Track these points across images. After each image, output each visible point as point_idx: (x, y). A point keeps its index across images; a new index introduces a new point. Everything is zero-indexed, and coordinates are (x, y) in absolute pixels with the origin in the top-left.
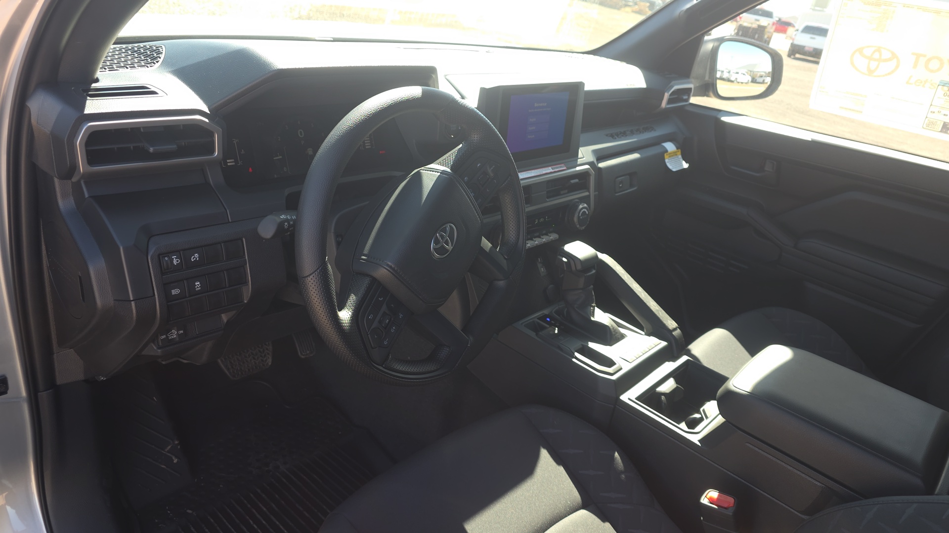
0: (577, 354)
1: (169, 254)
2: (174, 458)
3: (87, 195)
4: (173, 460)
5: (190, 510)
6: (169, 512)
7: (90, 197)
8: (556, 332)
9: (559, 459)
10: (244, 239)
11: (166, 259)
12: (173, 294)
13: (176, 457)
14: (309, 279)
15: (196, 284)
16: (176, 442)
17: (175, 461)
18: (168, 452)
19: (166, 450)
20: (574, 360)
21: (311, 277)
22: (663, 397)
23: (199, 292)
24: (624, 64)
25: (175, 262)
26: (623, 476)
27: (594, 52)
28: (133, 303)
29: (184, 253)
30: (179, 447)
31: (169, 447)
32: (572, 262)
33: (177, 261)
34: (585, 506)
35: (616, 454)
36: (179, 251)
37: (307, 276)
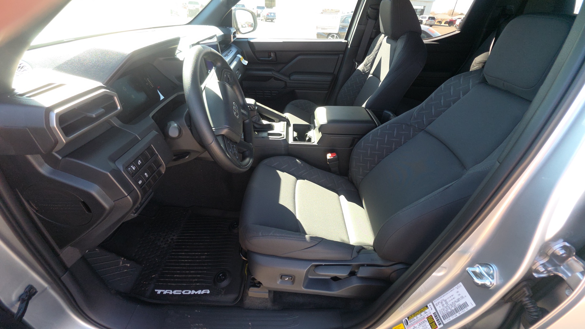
0: (270, 137)
1: (129, 166)
2: (127, 265)
3: (60, 158)
4: (127, 266)
5: (153, 275)
6: (145, 283)
7: (63, 158)
8: (257, 133)
9: (283, 171)
10: (152, 145)
11: (129, 169)
12: (140, 184)
13: (128, 264)
14: (213, 144)
15: (145, 174)
16: (123, 259)
17: (129, 265)
18: (122, 264)
19: (121, 264)
20: (270, 139)
21: (213, 142)
22: (297, 138)
23: (149, 178)
24: (208, 26)
25: (134, 169)
26: (302, 165)
27: (190, 23)
28: (128, 197)
29: (135, 162)
30: (125, 259)
31: (121, 262)
32: (251, 106)
33: (134, 168)
34: (297, 179)
35: (297, 160)
36: (132, 163)
37: (212, 143)
